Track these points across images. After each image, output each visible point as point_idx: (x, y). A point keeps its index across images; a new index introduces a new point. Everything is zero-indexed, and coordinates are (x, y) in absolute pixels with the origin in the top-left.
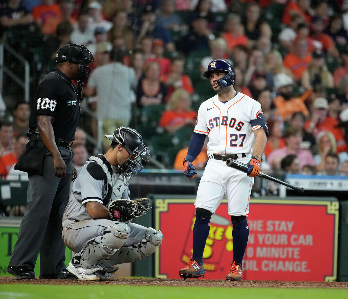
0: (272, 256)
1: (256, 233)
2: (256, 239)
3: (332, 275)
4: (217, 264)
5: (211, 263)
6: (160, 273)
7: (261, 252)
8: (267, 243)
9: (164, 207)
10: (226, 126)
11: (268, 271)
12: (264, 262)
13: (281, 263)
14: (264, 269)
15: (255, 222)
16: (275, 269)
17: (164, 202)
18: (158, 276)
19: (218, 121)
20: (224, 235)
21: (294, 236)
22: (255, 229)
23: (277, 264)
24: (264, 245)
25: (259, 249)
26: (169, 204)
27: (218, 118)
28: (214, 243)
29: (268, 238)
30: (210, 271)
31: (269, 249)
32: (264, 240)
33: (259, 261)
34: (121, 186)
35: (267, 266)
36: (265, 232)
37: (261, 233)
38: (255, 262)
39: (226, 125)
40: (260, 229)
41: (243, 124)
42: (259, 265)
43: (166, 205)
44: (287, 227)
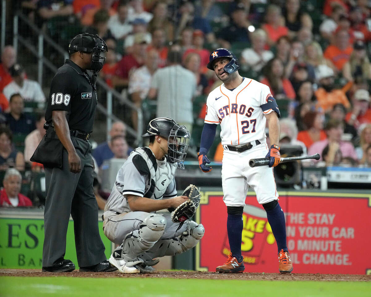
0: (313, 249)
1: (297, 225)
2: (297, 232)
4: (258, 256)
5: (252, 256)
6: (201, 266)
7: (302, 245)
8: (308, 235)
9: (204, 200)
10: (236, 114)
11: (309, 264)
12: (306, 255)
13: (322, 256)
14: (306, 262)
15: (296, 215)
16: (316, 262)
18: (198, 269)
19: (228, 109)
20: (264, 228)
21: (335, 229)
22: (296, 222)
23: (318, 257)
24: (305, 238)
25: (300, 242)
26: (210, 197)
27: (228, 106)
28: (254, 236)
29: (310, 231)
30: (251, 264)
31: (310, 242)
32: (305, 233)
33: (301, 254)
34: (165, 180)
35: (308, 259)
36: (306, 225)
37: (302, 226)
38: (296, 255)
39: (236, 112)
40: (301, 222)
41: (253, 110)
42: (300, 258)
43: (206, 198)
44: (329, 220)
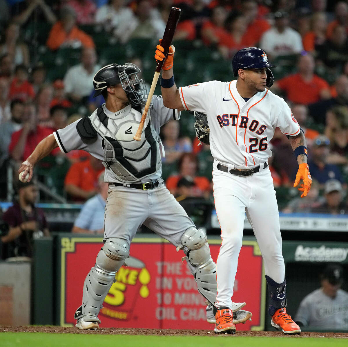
0: (192, 303)
1: (174, 277)
2: (175, 284)
3: (258, 325)
6: (66, 322)
7: (180, 299)
8: (187, 288)
9: (70, 247)
11: (188, 321)
12: (184, 310)
13: (202, 311)
14: (183, 318)
15: (173, 264)
16: (195, 318)
17: (70, 241)
18: (63, 325)
20: (137, 280)
22: (173, 272)
23: (198, 312)
24: (183, 290)
25: (177, 295)
26: (76, 244)
28: (126, 288)
29: (188, 283)
31: (189, 295)
32: (183, 285)
33: (178, 308)
35: (186, 314)
36: (184, 275)
37: (180, 276)
38: (173, 310)
40: (178, 273)
42: (177, 314)
43: (73, 245)
